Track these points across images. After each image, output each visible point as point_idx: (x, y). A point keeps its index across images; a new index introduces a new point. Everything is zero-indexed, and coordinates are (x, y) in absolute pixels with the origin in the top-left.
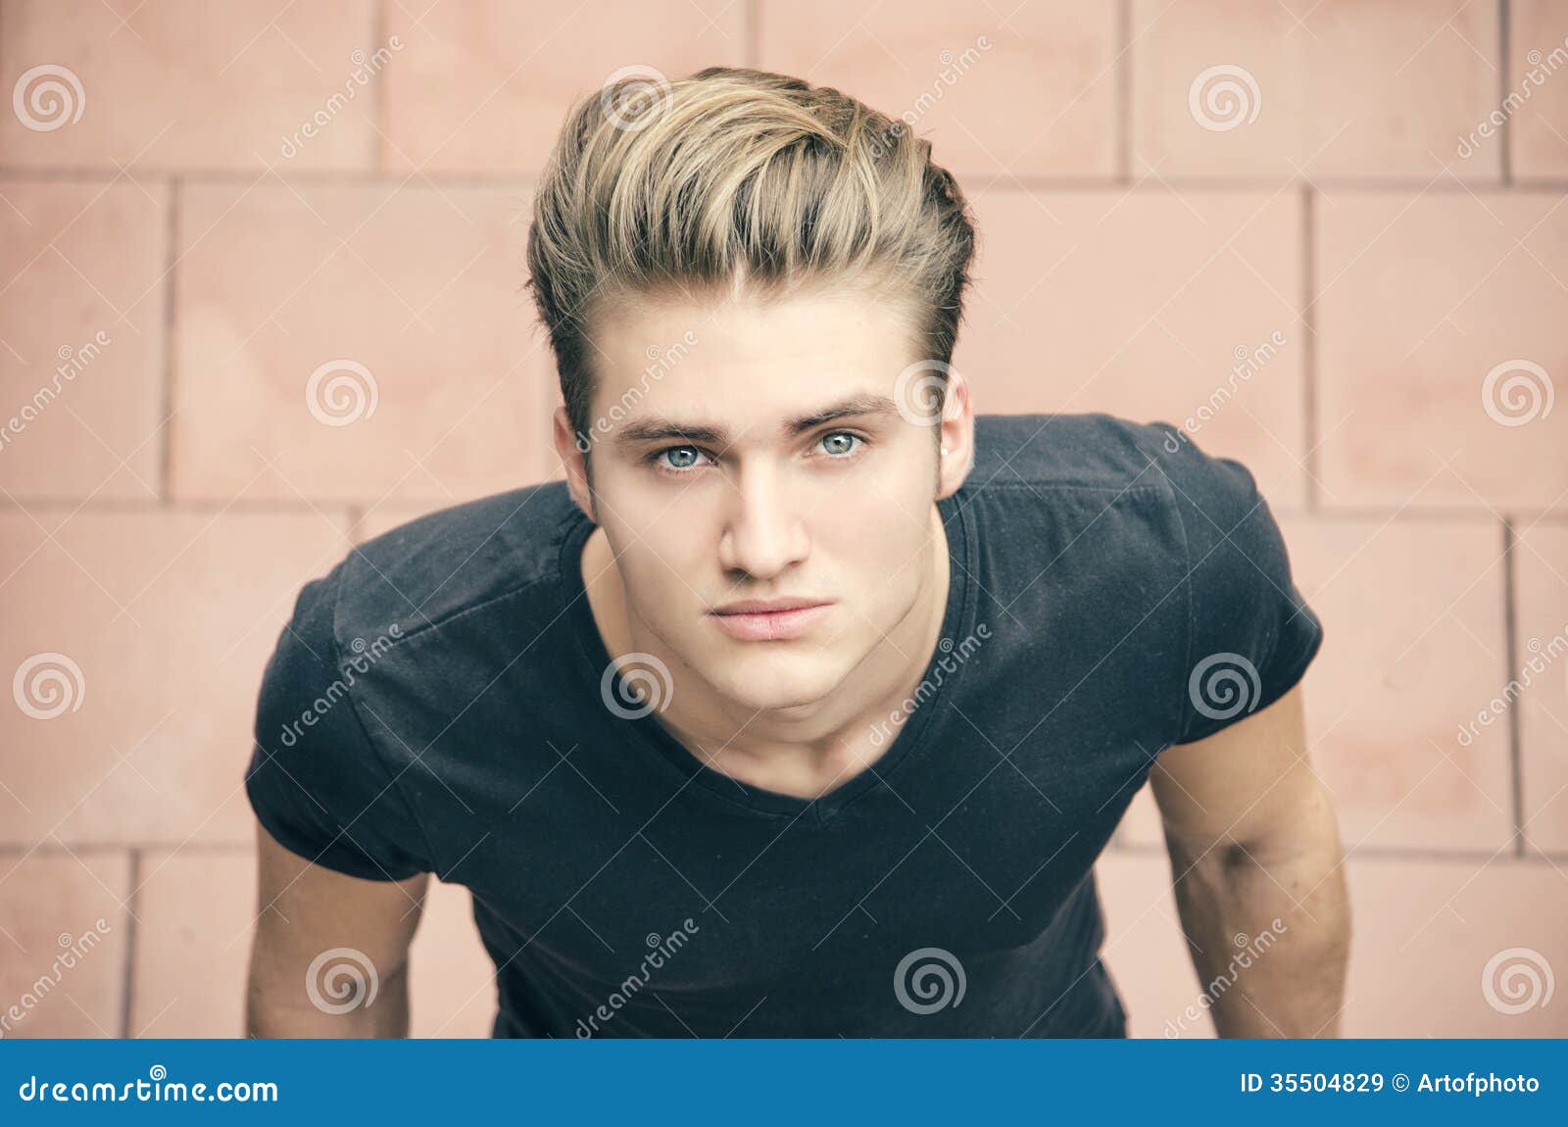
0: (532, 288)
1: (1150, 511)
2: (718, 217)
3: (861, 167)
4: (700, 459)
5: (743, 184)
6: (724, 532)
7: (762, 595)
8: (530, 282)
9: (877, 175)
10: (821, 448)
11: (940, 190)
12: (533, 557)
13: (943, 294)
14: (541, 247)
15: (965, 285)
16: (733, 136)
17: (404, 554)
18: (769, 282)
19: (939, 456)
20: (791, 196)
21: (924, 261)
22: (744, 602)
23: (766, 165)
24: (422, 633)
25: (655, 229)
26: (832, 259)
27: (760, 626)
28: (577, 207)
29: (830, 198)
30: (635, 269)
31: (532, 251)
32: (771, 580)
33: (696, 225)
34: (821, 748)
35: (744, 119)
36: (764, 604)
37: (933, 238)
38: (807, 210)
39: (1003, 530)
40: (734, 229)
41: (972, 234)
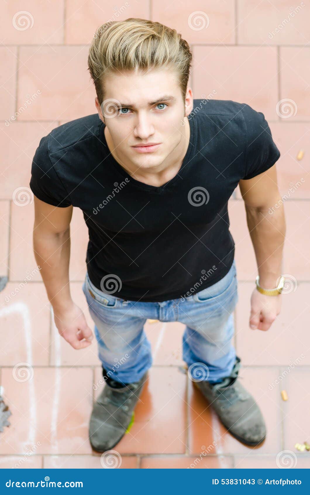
0: (89, 70)
1: (238, 122)
2: (132, 55)
3: (164, 41)
4: (129, 111)
5: (137, 47)
6: (135, 128)
7: (144, 143)
8: (89, 69)
9: (168, 43)
10: (157, 108)
11: (184, 45)
12: (93, 129)
13: (184, 70)
14: (91, 61)
15: (190, 67)
16: (135, 36)
17: (64, 130)
18: (144, 70)
19: (185, 107)
20: (148, 50)
21: (180, 63)
22: (140, 144)
23: (142, 42)
24: (68, 148)
25: (117, 59)
26: (158, 64)
27: (144, 150)
28: (99, 51)
29: (158, 50)
30: (113, 68)
31: (89, 62)
32: (146, 139)
33: (126, 57)
34: (160, 174)
35: (137, 31)
36: (145, 144)
37: (182, 57)
38: (152, 53)
39: (203, 125)
40: (135, 58)
41: (191, 55)
